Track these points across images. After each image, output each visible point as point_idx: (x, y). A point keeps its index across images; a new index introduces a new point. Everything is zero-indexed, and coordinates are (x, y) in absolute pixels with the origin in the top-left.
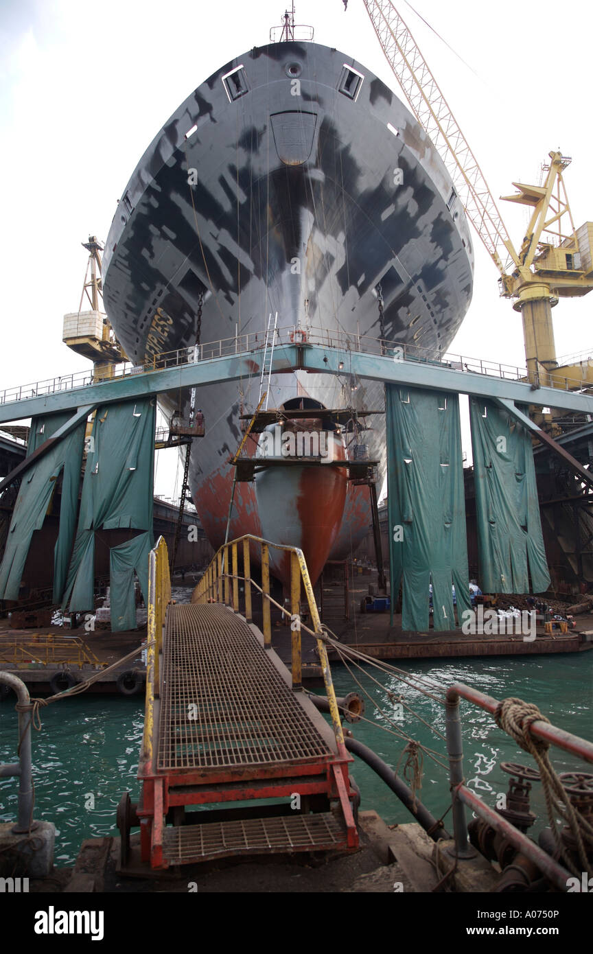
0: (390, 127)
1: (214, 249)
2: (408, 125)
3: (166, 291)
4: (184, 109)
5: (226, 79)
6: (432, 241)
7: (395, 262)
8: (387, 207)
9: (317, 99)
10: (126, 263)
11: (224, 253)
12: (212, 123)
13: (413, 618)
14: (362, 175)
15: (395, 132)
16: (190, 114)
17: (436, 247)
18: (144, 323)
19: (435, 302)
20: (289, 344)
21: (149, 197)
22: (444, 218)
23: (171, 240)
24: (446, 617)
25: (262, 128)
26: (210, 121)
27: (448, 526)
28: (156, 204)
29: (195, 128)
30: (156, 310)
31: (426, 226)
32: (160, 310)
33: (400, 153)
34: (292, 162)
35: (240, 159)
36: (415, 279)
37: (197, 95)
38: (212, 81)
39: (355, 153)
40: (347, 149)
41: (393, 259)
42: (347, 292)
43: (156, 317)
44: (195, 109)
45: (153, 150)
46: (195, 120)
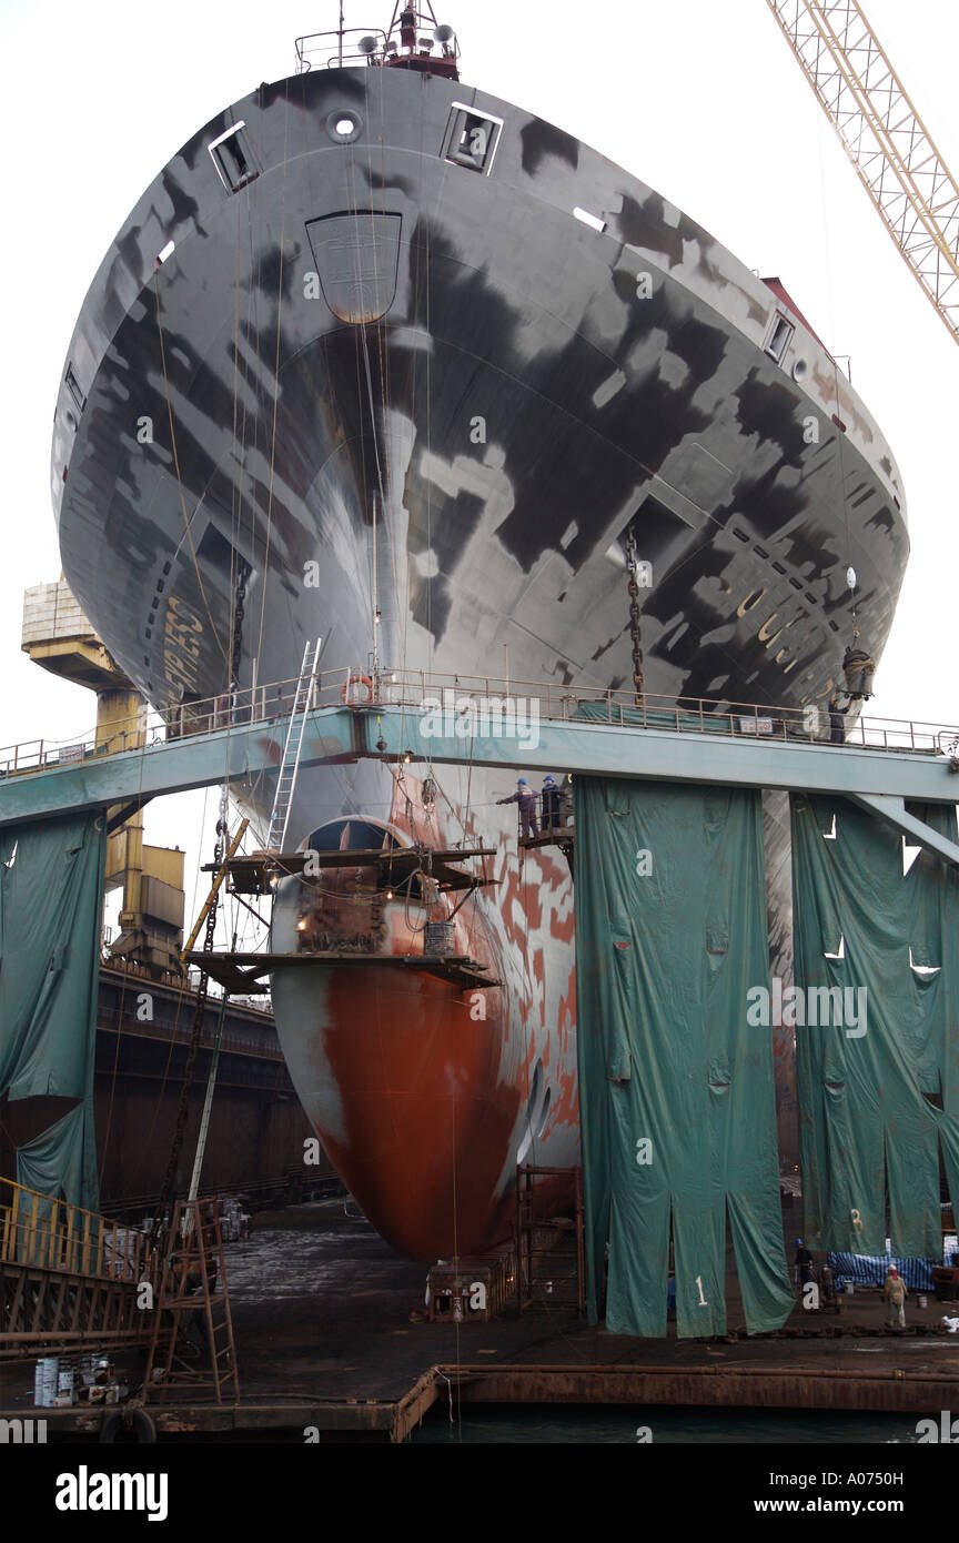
0: (580, 214)
1: (243, 485)
2: (629, 203)
3: (176, 567)
4: (146, 206)
5: (216, 149)
6: (746, 431)
7: (655, 487)
8: (605, 379)
9: (397, 183)
10: (92, 507)
11: (261, 492)
12: (201, 237)
13: (631, 1305)
14: (526, 323)
15: (598, 225)
16: (159, 218)
17: (760, 443)
18: (151, 627)
19: (796, 557)
20: (337, 707)
21: (110, 379)
22: (764, 378)
23: (165, 464)
24: (703, 1303)
25: (291, 247)
26: (196, 232)
27: (718, 1091)
28: (124, 394)
29: (170, 248)
30: (167, 601)
31: (719, 403)
32: (173, 602)
33: (615, 263)
34: (358, 317)
35: (258, 308)
36: (722, 515)
37: (167, 179)
38: (190, 151)
39: (497, 281)
40: (479, 276)
41: (647, 481)
42: (535, 566)
43: (170, 617)
44: (167, 209)
45: (103, 285)
46: (169, 230)
